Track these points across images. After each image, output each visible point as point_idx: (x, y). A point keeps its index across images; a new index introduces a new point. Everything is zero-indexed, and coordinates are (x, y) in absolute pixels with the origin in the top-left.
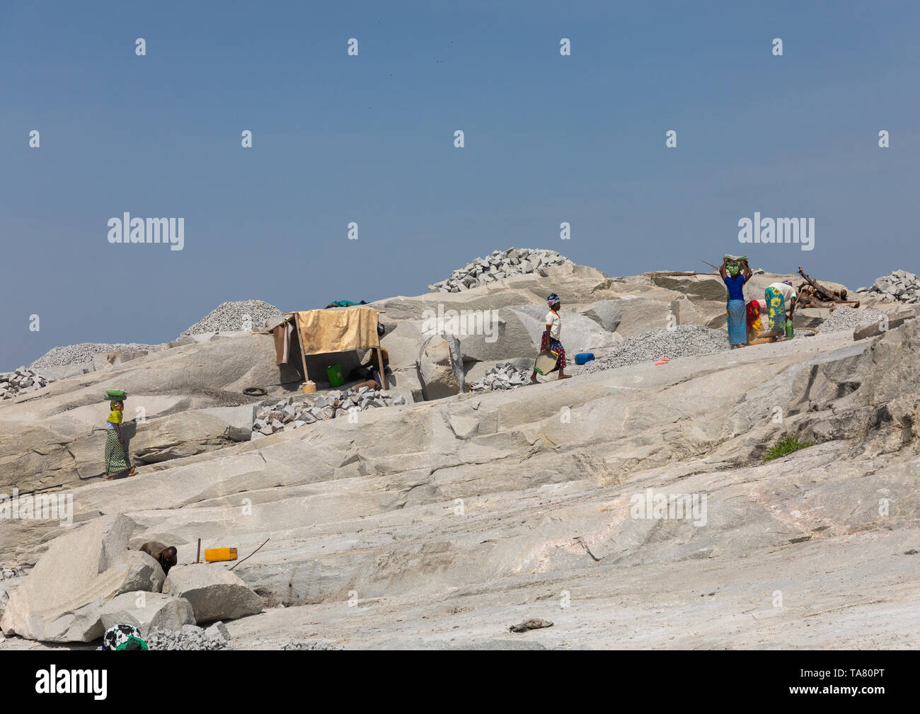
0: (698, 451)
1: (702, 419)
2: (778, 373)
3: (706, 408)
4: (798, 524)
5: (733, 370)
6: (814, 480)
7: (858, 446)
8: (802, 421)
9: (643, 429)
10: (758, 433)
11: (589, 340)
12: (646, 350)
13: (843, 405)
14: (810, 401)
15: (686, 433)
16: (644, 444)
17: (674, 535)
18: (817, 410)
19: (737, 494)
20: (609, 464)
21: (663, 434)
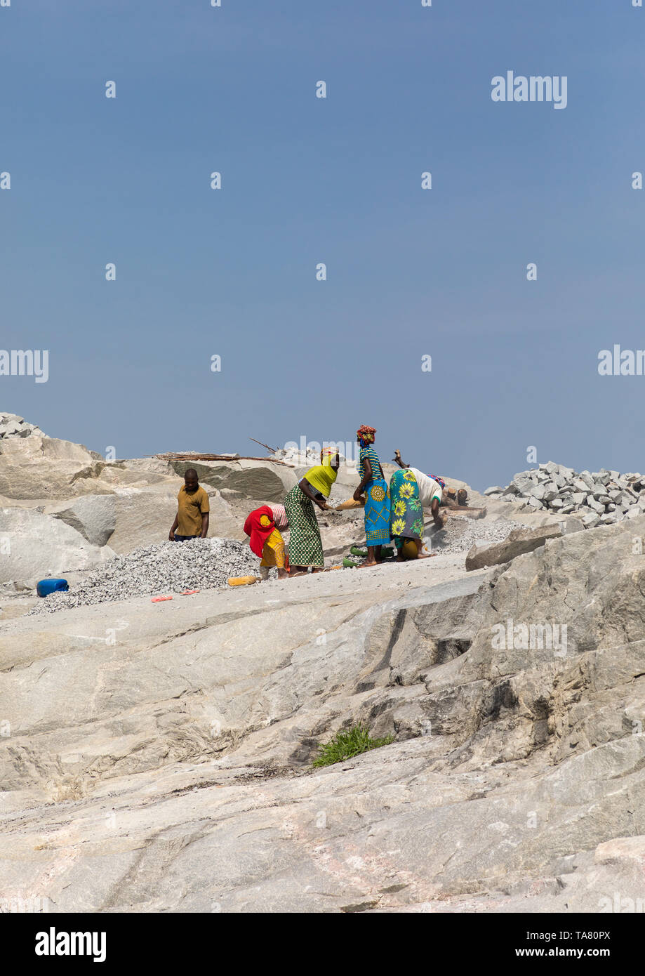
0: (212, 747)
1: (220, 693)
2: (344, 622)
3: (228, 675)
4: (357, 879)
5: (274, 613)
6: (387, 804)
7: (461, 748)
8: (377, 702)
9: (126, 708)
10: (305, 721)
11: (63, 558)
12: (141, 577)
13: (442, 676)
14: (392, 669)
15: (194, 717)
16: (126, 733)
17: (153, 894)
18: (401, 685)
19: (260, 826)
20: (67, 765)
21: (157, 716)
